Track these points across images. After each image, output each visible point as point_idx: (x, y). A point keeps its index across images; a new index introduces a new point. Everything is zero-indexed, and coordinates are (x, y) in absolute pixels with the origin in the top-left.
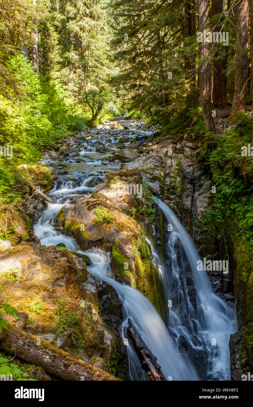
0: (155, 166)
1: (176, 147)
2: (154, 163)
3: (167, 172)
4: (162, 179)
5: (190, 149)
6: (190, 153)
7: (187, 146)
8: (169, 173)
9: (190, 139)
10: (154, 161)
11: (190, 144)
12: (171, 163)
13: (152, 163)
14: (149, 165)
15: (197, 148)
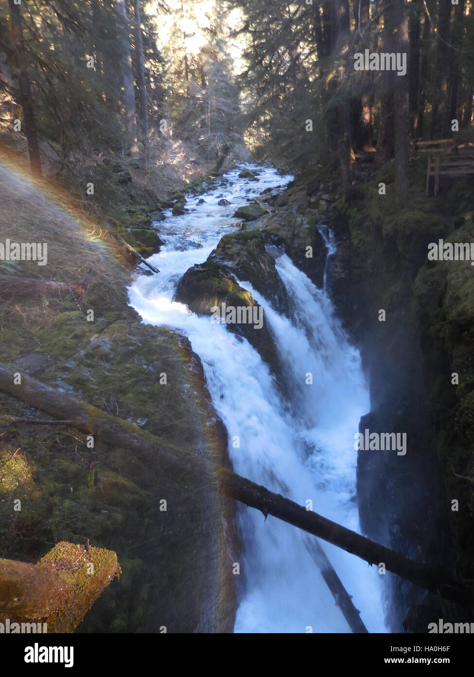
0: (281, 225)
1: (310, 201)
2: (279, 222)
3: (296, 232)
4: (289, 241)
5: (326, 203)
6: (325, 207)
7: (323, 199)
8: (298, 233)
9: (326, 191)
10: (281, 219)
11: (325, 196)
12: (302, 220)
13: (277, 222)
14: (274, 225)
15: (334, 201)
